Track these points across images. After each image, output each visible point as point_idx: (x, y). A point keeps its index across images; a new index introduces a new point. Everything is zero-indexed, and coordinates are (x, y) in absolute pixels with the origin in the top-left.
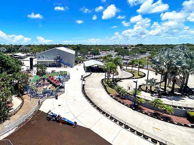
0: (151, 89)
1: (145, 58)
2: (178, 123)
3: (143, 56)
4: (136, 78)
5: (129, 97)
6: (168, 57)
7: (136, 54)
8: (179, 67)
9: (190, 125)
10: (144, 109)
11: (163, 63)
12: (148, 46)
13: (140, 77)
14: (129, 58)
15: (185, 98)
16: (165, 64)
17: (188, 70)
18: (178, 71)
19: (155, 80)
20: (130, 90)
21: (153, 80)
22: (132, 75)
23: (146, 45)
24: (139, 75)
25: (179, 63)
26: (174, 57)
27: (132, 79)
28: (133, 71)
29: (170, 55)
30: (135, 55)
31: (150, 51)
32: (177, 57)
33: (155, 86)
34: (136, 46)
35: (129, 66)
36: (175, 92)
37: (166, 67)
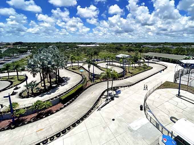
0: (33, 92)
1: (27, 57)
2: (56, 111)
3: (24, 56)
4: (15, 85)
5: (3, 116)
6: (41, 60)
7: (15, 55)
8: (50, 66)
9: (63, 107)
10: (27, 119)
11: (38, 66)
12: (30, 44)
13: (20, 82)
14: (4, 60)
15: (59, 88)
16: (39, 66)
17: (56, 67)
18: (50, 69)
19: (35, 82)
20: (3, 108)
21: (33, 83)
22: (10, 83)
23: (27, 43)
24: (19, 80)
25: (49, 63)
26: (45, 58)
27: (9, 88)
28: (10, 77)
29: (41, 58)
30: (13, 56)
31: (31, 50)
32: (47, 58)
33: (35, 88)
34: (14, 44)
35: (4, 72)
36: (53, 85)
37: (40, 68)
